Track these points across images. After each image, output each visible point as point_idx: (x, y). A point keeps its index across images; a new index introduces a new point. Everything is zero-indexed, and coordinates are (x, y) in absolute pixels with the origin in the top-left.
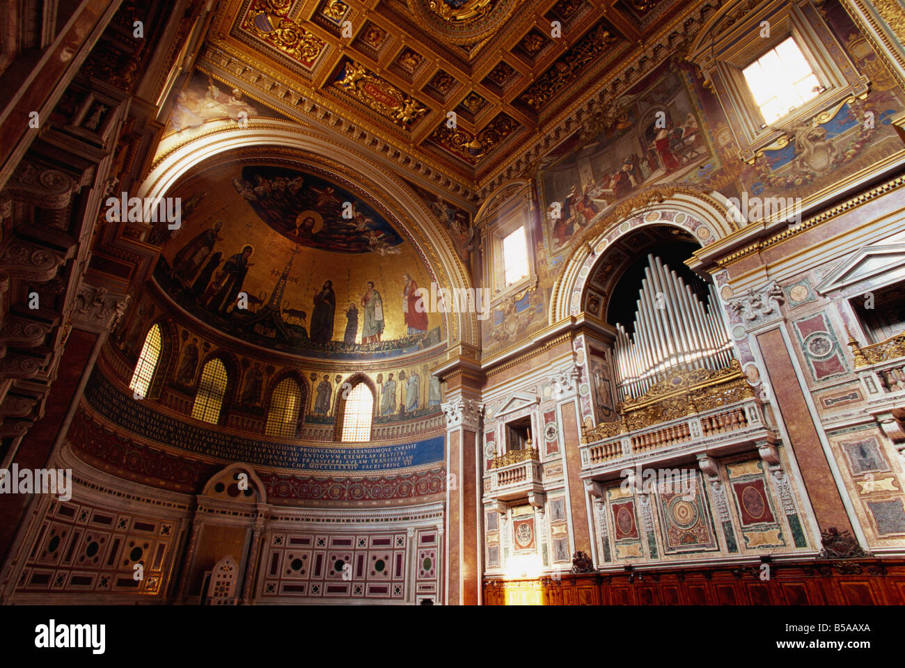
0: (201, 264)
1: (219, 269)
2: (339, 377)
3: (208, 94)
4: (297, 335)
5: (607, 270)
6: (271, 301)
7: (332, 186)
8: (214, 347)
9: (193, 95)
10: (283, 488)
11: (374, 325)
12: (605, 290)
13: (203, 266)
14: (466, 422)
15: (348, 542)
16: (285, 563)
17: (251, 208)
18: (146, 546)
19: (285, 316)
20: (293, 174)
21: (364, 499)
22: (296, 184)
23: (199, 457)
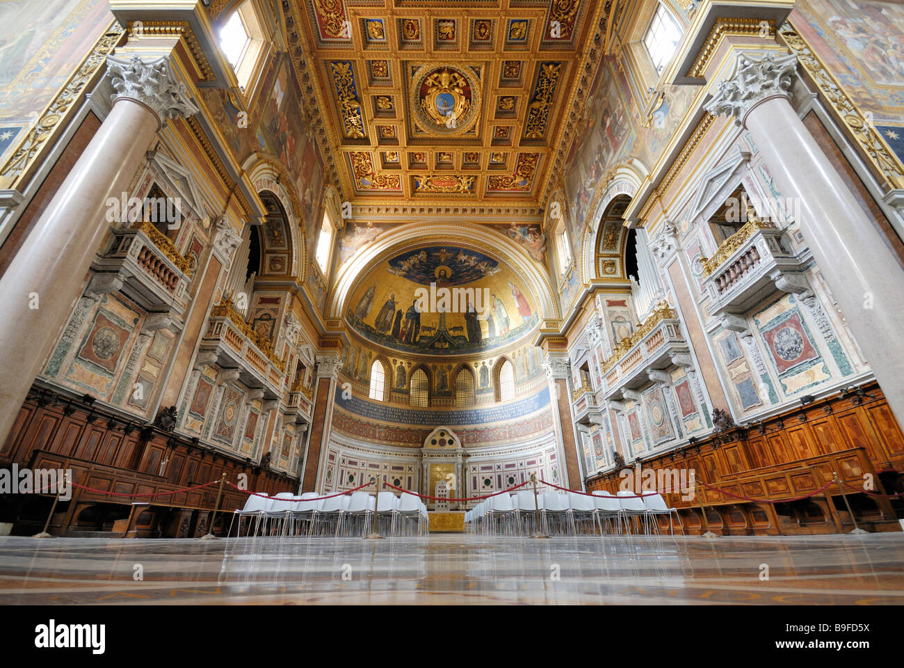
0: (392, 320)
1: (404, 318)
2: (491, 361)
3: (356, 233)
4: (461, 342)
5: (611, 238)
6: (440, 326)
7: (442, 248)
8: (414, 363)
9: (348, 238)
10: (471, 437)
11: (504, 321)
12: (618, 252)
13: (394, 320)
14: (555, 374)
15: (513, 465)
16: (481, 482)
17: (406, 279)
18: (401, 478)
19: (451, 332)
20: (418, 252)
21: (518, 436)
22: (423, 256)
23: (420, 427)
